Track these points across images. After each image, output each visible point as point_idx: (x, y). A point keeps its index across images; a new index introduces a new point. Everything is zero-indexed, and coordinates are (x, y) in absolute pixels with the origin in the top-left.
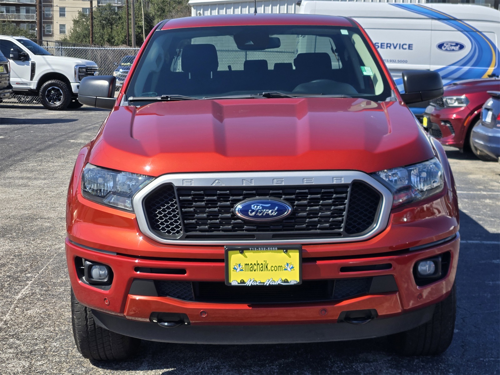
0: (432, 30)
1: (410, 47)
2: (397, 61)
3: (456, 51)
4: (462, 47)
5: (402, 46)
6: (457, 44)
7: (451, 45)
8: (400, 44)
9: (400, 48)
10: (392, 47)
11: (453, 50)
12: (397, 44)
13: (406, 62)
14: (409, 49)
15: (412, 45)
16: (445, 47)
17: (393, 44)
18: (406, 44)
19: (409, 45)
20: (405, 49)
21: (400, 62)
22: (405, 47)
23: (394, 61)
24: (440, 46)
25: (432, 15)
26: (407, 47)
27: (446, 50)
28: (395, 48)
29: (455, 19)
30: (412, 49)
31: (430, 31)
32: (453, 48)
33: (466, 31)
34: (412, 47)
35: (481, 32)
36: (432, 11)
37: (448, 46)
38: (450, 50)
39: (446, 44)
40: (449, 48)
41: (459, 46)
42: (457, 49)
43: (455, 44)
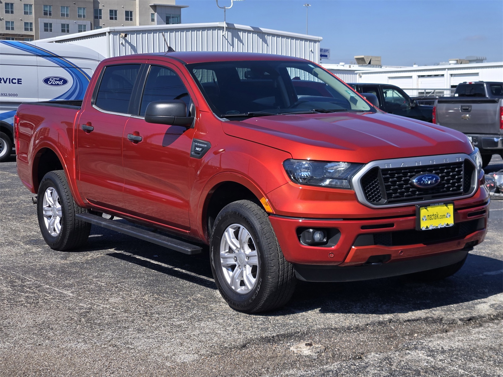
0: (37, 66)
1: (19, 81)
2: (8, 95)
4: (65, 82)
5: (11, 81)
6: (61, 79)
7: (56, 80)
8: (10, 79)
9: (10, 83)
10: (2, 81)
11: (58, 84)
12: (7, 79)
13: (16, 95)
14: (18, 83)
15: (21, 79)
16: (50, 82)
17: (3, 78)
18: (15, 79)
19: (18, 79)
20: (15, 83)
21: (10, 95)
22: (14, 81)
23: (5, 95)
24: (46, 81)
25: (36, 52)
26: (16, 81)
27: (52, 84)
28: (5, 82)
29: (58, 56)
30: (21, 84)
32: (57, 82)
33: (67, 67)
34: (21, 81)
35: (79, 68)
36: (36, 48)
37: (53, 80)
38: (55, 85)
39: (51, 79)
40: (54, 83)
41: (63, 80)
42: (61, 84)
43: (59, 79)
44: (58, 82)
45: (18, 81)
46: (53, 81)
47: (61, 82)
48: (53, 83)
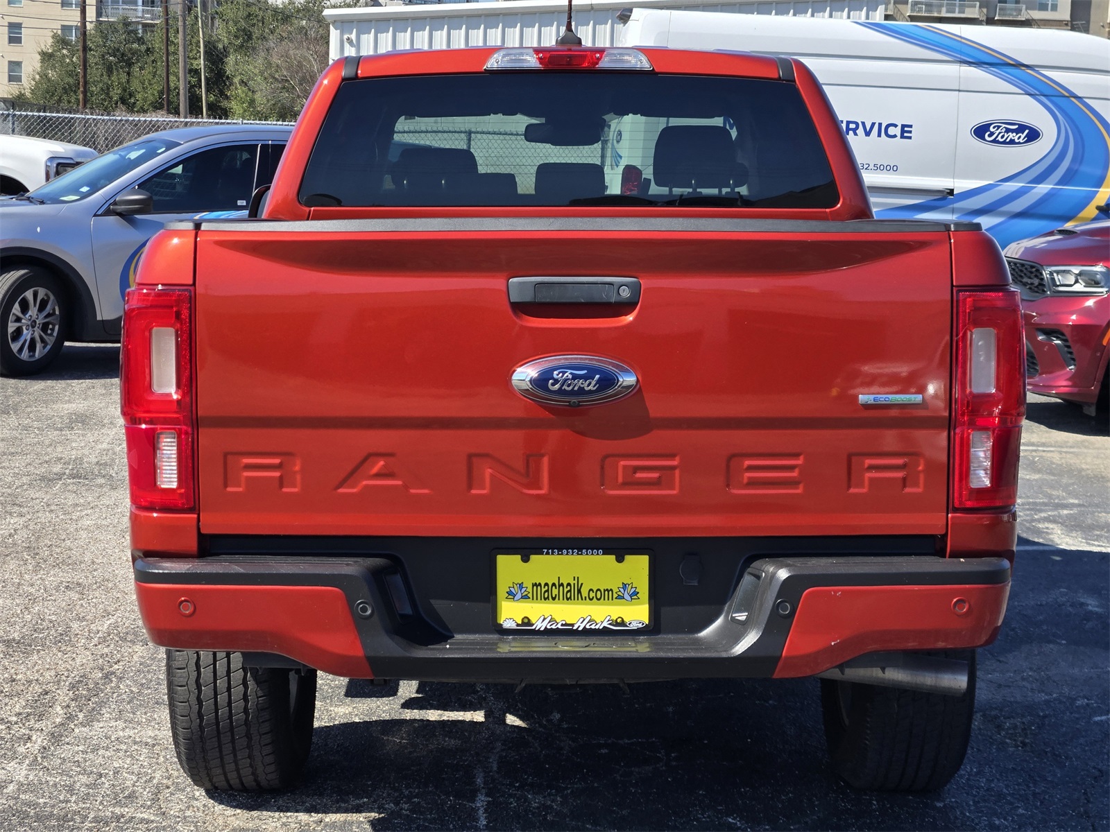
0: (959, 91)
1: (905, 131)
2: (871, 166)
3: (1019, 143)
4: (1033, 135)
5: (884, 130)
6: (1021, 128)
7: (1008, 131)
8: (880, 125)
9: (879, 135)
10: (860, 131)
11: (1012, 142)
12: (873, 124)
13: (894, 169)
14: (902, 137)
15: (911, 126)
16: (992, 134)
17: (863, 123)
18: (896, 126)
19: (903, 126)
20: (895, 136)
21: (879, 168)
22: (891, 131)
23: (866, 166)
24: (981, 132)
25: (961, 52)
26: (897, 131)
27: (995, 141)
28: (868, 134)
29: (1019, 65)
30: (910, 138)
31: (957, 92)
32: (1011, 136)
33: (1044, 96)
34: (910, 132)
35: (1080, 97)
36: (961, 42)
37: (999, 131)
38: (1004, 143)
39: (994, 128)
40: (1002, 137)
41: (1027, 131)
42: (1021, 140)
43: (1017, 127)
44: (1014, 134)
45: (903, 131)
46: (1000, 133)
47: (1023, 136)
48: (999, 138)
